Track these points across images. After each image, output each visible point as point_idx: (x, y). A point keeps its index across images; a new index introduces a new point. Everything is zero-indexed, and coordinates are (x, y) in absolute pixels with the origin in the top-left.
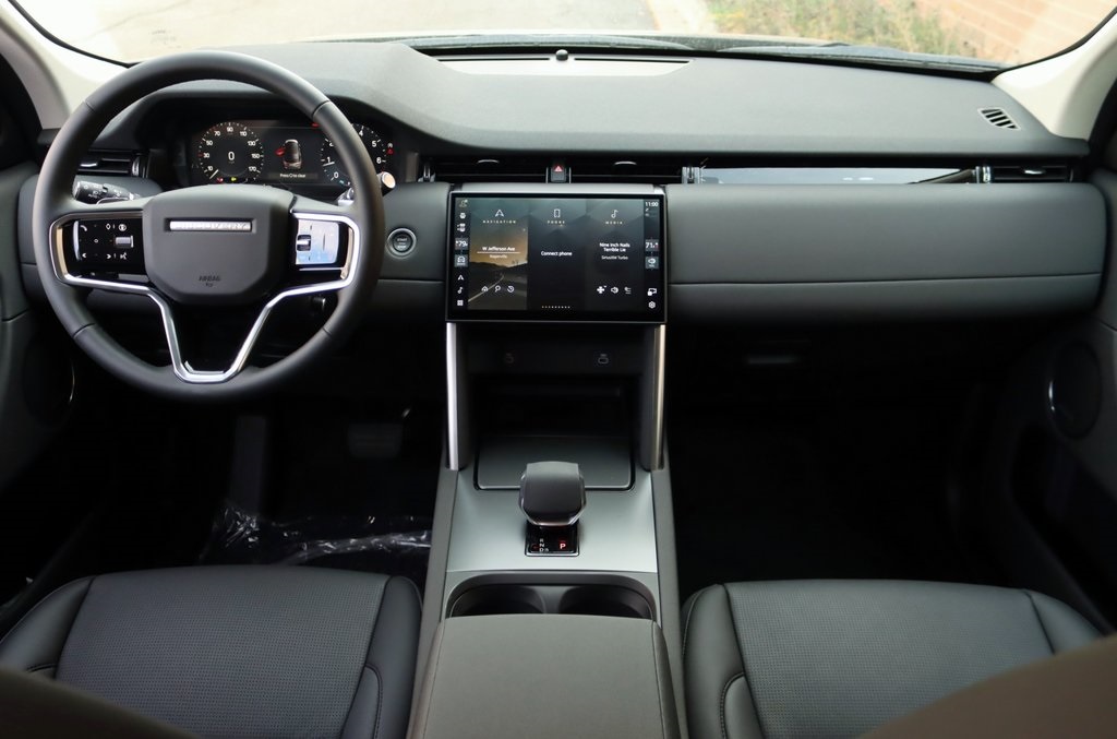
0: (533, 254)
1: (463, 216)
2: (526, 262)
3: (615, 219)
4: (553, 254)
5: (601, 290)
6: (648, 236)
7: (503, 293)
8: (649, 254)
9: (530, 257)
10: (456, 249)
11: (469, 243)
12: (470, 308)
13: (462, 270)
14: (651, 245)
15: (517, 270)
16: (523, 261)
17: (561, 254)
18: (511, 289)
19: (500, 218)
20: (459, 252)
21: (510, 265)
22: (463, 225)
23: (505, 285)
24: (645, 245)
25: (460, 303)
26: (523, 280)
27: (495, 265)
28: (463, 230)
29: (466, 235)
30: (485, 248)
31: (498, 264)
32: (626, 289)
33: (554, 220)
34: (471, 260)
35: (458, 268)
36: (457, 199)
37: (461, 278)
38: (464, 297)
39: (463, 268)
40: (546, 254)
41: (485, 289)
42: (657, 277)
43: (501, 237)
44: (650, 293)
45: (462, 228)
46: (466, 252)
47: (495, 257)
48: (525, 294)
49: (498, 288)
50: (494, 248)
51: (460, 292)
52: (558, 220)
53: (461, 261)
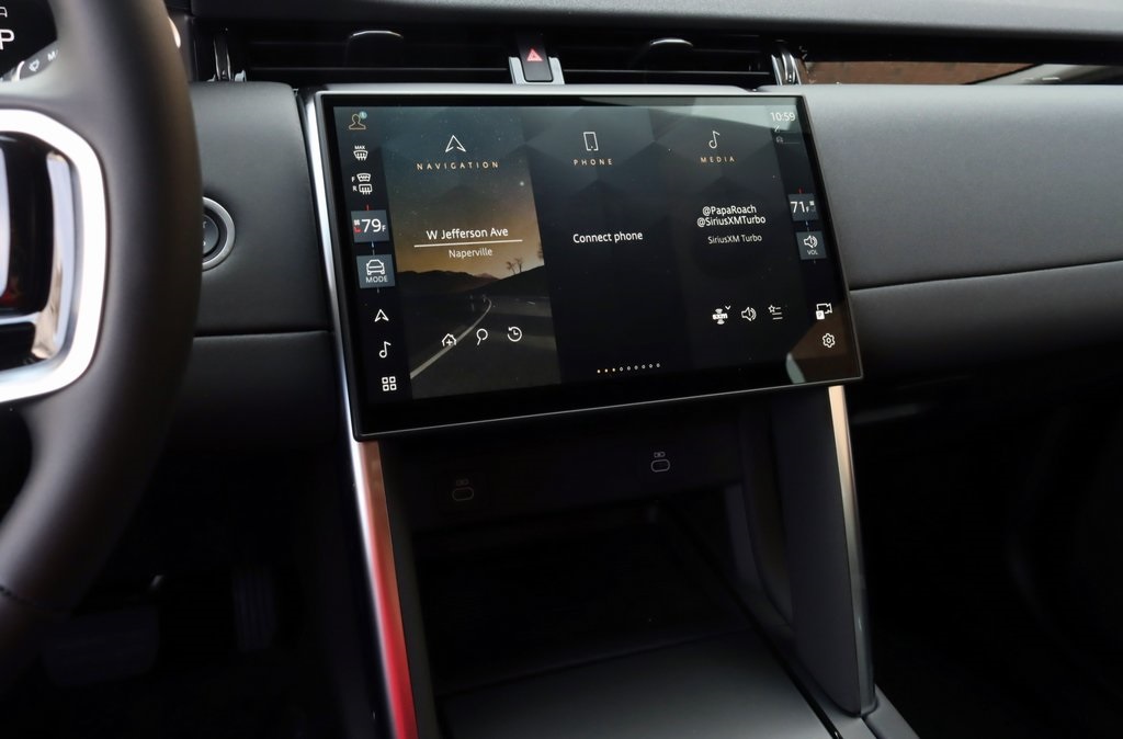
0: (553, 241)
1: (361, 153)
2: (541, 263)
3: (719, 152)
4: (600, 238)
5: (720, 316)
6: (791, 189)
7: (497, 346)
8: (802, 226)
9: (547, 251)
10: (357, 239)
11: (389, 223)
12: (418, 393)
13: (379, 296)
14: (801, 206)
15: (521, 284)
16: (534, 261)
17: (619, 237)
18: (515, 334)
19: (456, 154)
20: (366, 249)
21: (502, 273)
22: (364, 177)
23: (497, 324)
24: (790, 208)
25: (389, 384)
26: (540, 309)
27: (464, 275)
28: (367, 191)
29: (377, 203)
30: (432, 235)
31: (474, 272)
32: (772, 309)
33: (588, 156)
34: (401, 269)
35: (372, 290)
36: (337, 110)
37: (381, 316)
38: (398, 366)
39: (384, 289)
40: (584, 239)
41: (450, 341)
42: (828, 278)
43: (468, 205)
44: (820, 315)
45: (364, 184)
46: (384, 247)
47: (460, 255)
48: (550, 343)
49: (482, 335)
50: (455, 232)
51: (383, 354)
52: (597, 156)
53: (374, 271)
